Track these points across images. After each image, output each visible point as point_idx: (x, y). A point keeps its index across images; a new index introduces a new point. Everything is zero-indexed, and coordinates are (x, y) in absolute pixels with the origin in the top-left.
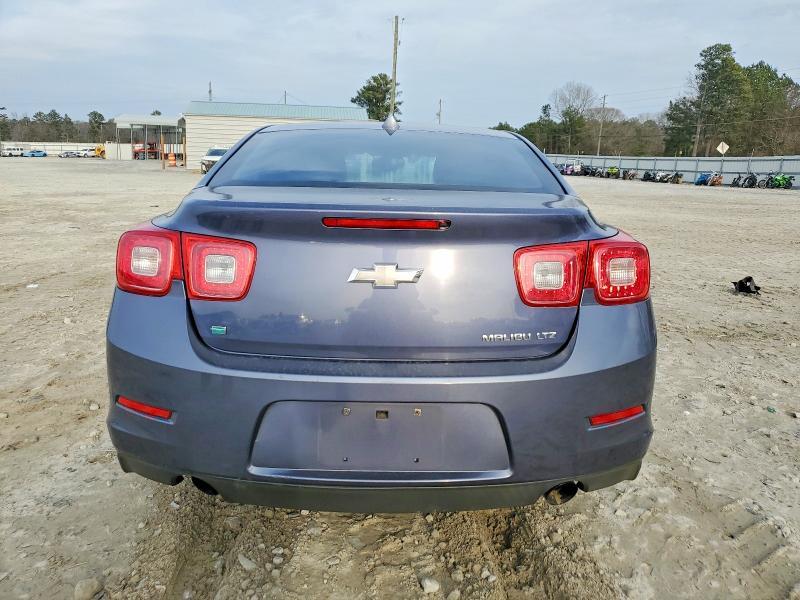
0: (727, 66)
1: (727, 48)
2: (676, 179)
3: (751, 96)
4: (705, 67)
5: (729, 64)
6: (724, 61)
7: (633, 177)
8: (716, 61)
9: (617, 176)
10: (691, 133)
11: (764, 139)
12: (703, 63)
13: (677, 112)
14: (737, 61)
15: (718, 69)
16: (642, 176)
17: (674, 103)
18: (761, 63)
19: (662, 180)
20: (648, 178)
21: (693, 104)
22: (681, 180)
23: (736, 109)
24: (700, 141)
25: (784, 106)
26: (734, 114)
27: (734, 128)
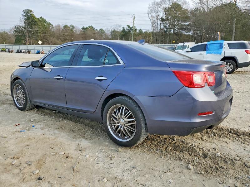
0: (32, 17)
1: (31, 11)
2: (29, 52)
3: (41, 27)
4: (25, 16)
5: (32, 16)
6: (31, 15)
7: (12, 52)
8: (29, 14)
9: (5, 51)
10: (24, 37)
11: (47, 40)
12: (24, 14)
13: (18, 30)
14: (35, 16)
15: (29, 17)
16: (16, 51)
17: (16, 26)
18: (41, 17)
19: (24, 53)
20: (18, 52)
21: (23, 27)
22: (30, 52)
23: (38, 30)
24: (28, 40)
25: (50, 30)
26: (37, 32)
27: (38, 36)
